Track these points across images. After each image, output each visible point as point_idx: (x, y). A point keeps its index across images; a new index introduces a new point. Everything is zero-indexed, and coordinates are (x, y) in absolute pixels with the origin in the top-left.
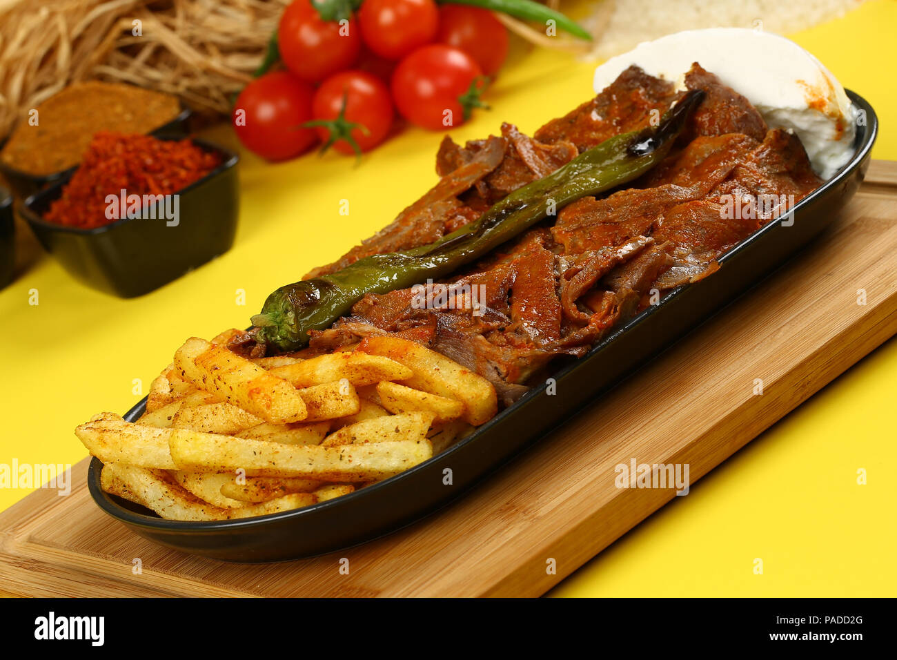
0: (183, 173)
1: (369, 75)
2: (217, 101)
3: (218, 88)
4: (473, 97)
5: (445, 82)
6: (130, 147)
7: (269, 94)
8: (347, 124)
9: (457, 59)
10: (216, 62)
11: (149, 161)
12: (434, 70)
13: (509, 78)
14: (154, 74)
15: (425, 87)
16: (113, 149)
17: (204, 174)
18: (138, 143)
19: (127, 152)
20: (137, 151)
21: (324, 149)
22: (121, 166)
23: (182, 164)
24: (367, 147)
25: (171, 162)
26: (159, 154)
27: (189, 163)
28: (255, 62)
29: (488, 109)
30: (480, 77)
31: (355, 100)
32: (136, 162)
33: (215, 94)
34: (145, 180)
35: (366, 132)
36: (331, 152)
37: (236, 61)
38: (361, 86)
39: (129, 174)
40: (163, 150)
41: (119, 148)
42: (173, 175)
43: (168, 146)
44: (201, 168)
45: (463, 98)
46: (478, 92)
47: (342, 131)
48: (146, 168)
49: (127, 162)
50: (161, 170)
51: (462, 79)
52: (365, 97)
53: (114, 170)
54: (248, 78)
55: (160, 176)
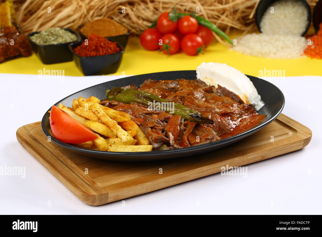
0: (110, 51)
1: (177, 36)
2: (137, 31)
3: (139, 28)
4: (200, 50)
5: (195, 44)
6: (99, 40)
7: (151, 33)
8: (168, 46)
9: (199, 39)
10: (140, 22)
11: (103, 45)
12: (192, 40)
13: (210, 48)
14: (124, 20)
15: (189, 44)
16: (95, 39)
17: (115, 52)
18: (102, 40)
19: (98, 41)
20: (101, 41)
21: (160, 51)
22: (95, 44)
23: (110, 48)
24: (171, 53)
25: (108, 47)
26: (106, 44)
27: (112, 49)
28: (150, 25)
29: (203, 54)
30: (203, 46)
31: (172, 42)
32: (99, 44)
33: (138, 29)
34: (99, 49)
35: (173, 49)
36: (162, 52)
37: (146, 23)
38: (174, 38)
39: (96, 46)
40: (108, 43)
41: (96, 39)
42: (107, 50)
43: (109, 42)
44: (115, 51)
45: (198, 49)
46: (202, 49)
47: (167, 48)
48: (101, 46)
49: (97, 43)
50: (105, 48)
51: (199, 45)
52: (174, 41)
53: (93, 44)
54: (147, 28)
55: (104, 49)
